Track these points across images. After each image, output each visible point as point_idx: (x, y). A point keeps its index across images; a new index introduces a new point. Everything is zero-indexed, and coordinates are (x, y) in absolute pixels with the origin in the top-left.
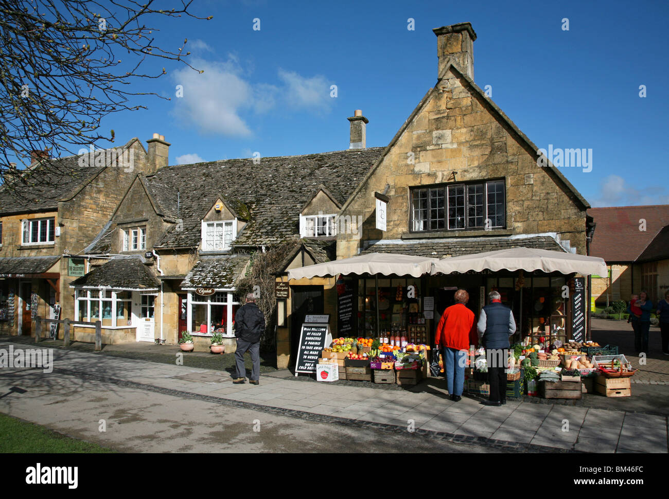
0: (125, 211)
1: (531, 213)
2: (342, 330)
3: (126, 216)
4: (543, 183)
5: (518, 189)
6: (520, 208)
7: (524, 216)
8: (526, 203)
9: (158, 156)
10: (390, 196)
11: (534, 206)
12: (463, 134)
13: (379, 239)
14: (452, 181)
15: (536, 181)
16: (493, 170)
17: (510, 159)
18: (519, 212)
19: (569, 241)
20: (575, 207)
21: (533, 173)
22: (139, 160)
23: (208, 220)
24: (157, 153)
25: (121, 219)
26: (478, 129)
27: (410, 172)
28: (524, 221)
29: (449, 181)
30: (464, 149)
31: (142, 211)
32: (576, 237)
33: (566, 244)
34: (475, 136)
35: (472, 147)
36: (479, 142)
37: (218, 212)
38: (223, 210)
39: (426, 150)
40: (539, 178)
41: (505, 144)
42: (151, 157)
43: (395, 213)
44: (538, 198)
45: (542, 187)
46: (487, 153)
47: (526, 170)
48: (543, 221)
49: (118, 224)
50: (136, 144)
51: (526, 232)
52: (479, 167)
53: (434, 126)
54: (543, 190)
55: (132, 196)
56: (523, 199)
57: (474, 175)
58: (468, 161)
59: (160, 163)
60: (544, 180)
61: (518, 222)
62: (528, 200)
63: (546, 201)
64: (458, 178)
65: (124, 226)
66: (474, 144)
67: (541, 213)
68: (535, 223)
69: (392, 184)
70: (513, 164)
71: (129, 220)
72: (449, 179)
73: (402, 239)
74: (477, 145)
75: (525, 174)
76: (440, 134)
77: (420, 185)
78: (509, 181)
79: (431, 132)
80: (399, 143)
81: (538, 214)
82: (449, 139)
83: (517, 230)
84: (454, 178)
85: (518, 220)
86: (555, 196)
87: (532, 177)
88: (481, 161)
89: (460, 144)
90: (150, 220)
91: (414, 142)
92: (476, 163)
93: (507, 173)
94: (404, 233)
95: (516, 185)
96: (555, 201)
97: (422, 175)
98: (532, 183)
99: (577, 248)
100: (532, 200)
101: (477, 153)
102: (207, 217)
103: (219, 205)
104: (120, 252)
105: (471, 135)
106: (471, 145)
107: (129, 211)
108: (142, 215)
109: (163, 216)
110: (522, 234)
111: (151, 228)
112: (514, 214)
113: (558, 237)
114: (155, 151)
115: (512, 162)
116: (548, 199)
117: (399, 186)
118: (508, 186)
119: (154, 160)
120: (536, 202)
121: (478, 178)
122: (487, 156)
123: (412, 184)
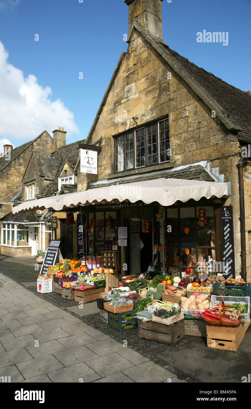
0: (28, 175)
1: (187, 145)
2: (79, 253)
3: (28, 178)
4: (195, 114)
5: (177, 123)
6: (179, 141)
7: (181, 148)
8: (184, 135)
9: (58, 140)
10: (102, 146)
11: (190, 137)
12: (142, 83)
13: (96, 181)
14: (135, 126)
15: (190, 112)
16: (160, 110)
17: (171, 97)
18: (179, 145)
19: (218, 168)
20: (221, 131)
21: (188, 106)
22: (48, 144)
23: (61, 177)
24: (57, 138)
25: (26, 180)
26: (151, 76)
27: (113, 124)
28: (182, 153)
29: (134, 127)
30: (143, 96)
31: (34, 175)
32: (223, 163)
33: (216, 171)
34: (150, 83)
35: (148, 93)
36: (152, 87)
37: (66, 171)
38: (68, 170)
39: (121, 104)
40: (192, 109)
41: (169, 83)
42: (54, 142)
43: (105, 158)
44: (192, 129)
45: (195, 118)
46: (156, 95)
47: (183, 104)
48: (196, 151)
49: (25, 183)
50: (45, 134)
51: (183, 164)
52: (151, 110)
53: (126, 83)
54: (196, 119)
55: (31, 166)
56: (181, 132)
57: (148, 118)
58: (145, 106)
59: (59, 144)
60: (196, 110)
61: (178, 154)
62: (185, 132)
63: (198, 130)
64: (139, 123)
65: (27, 184)
66: (148, 90)
67: (194, 143)
68: (191, 153)
69: (103, 136)
70: (174, 100)
71: (28, 180)
72: (134, 125)
73: (109, 179)
74: (150, 91)
75: (182, 108)
76: (129, 88)
77: (117, 133)
78: (171, 117)
79: (124, 88)
80: (107, 103)
81: (192, 145)
82: (134, 90)
83: (178, 163)
84: (136, 123)
85: (178, 152)
86: (206, 123)
87: (187, 109)
88: (153, 103)
89: (141, 92)
90: (36, 180)
91: (115, 99)
92: (150, 107)
93: (169, 110)
94: (109, 175)
95: (176, 120)
96: (206, 129)
97: (119, 125)
98: (187, 115)
99: (225, 175)
100: (188, 131)
101: (150, 97)
102: (61, 175)
103: (66, 167)
104: (25, 200)
105: (147, 83)
106: (147, 92)
107: (29, 175)
108: (33, 177)
109: (44, 177)
110: (181, 165)
111: (37, 184)
112: (175, 147)
113: (208, 165)
114: (56, 137)
115: (173, 99)
116: (199, 128)
117: (107, 137)
118: (170, 122)
119: (56, 143)
120: (191, 132)
121: (151, 120)
122: (156, 99)
123: (113, 134)
